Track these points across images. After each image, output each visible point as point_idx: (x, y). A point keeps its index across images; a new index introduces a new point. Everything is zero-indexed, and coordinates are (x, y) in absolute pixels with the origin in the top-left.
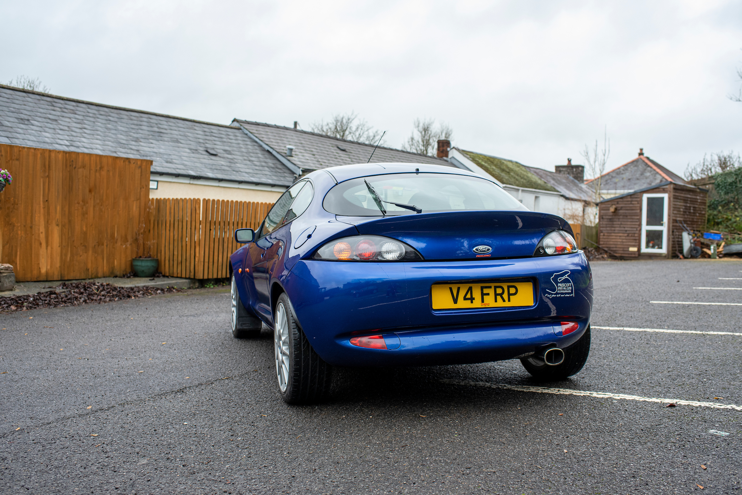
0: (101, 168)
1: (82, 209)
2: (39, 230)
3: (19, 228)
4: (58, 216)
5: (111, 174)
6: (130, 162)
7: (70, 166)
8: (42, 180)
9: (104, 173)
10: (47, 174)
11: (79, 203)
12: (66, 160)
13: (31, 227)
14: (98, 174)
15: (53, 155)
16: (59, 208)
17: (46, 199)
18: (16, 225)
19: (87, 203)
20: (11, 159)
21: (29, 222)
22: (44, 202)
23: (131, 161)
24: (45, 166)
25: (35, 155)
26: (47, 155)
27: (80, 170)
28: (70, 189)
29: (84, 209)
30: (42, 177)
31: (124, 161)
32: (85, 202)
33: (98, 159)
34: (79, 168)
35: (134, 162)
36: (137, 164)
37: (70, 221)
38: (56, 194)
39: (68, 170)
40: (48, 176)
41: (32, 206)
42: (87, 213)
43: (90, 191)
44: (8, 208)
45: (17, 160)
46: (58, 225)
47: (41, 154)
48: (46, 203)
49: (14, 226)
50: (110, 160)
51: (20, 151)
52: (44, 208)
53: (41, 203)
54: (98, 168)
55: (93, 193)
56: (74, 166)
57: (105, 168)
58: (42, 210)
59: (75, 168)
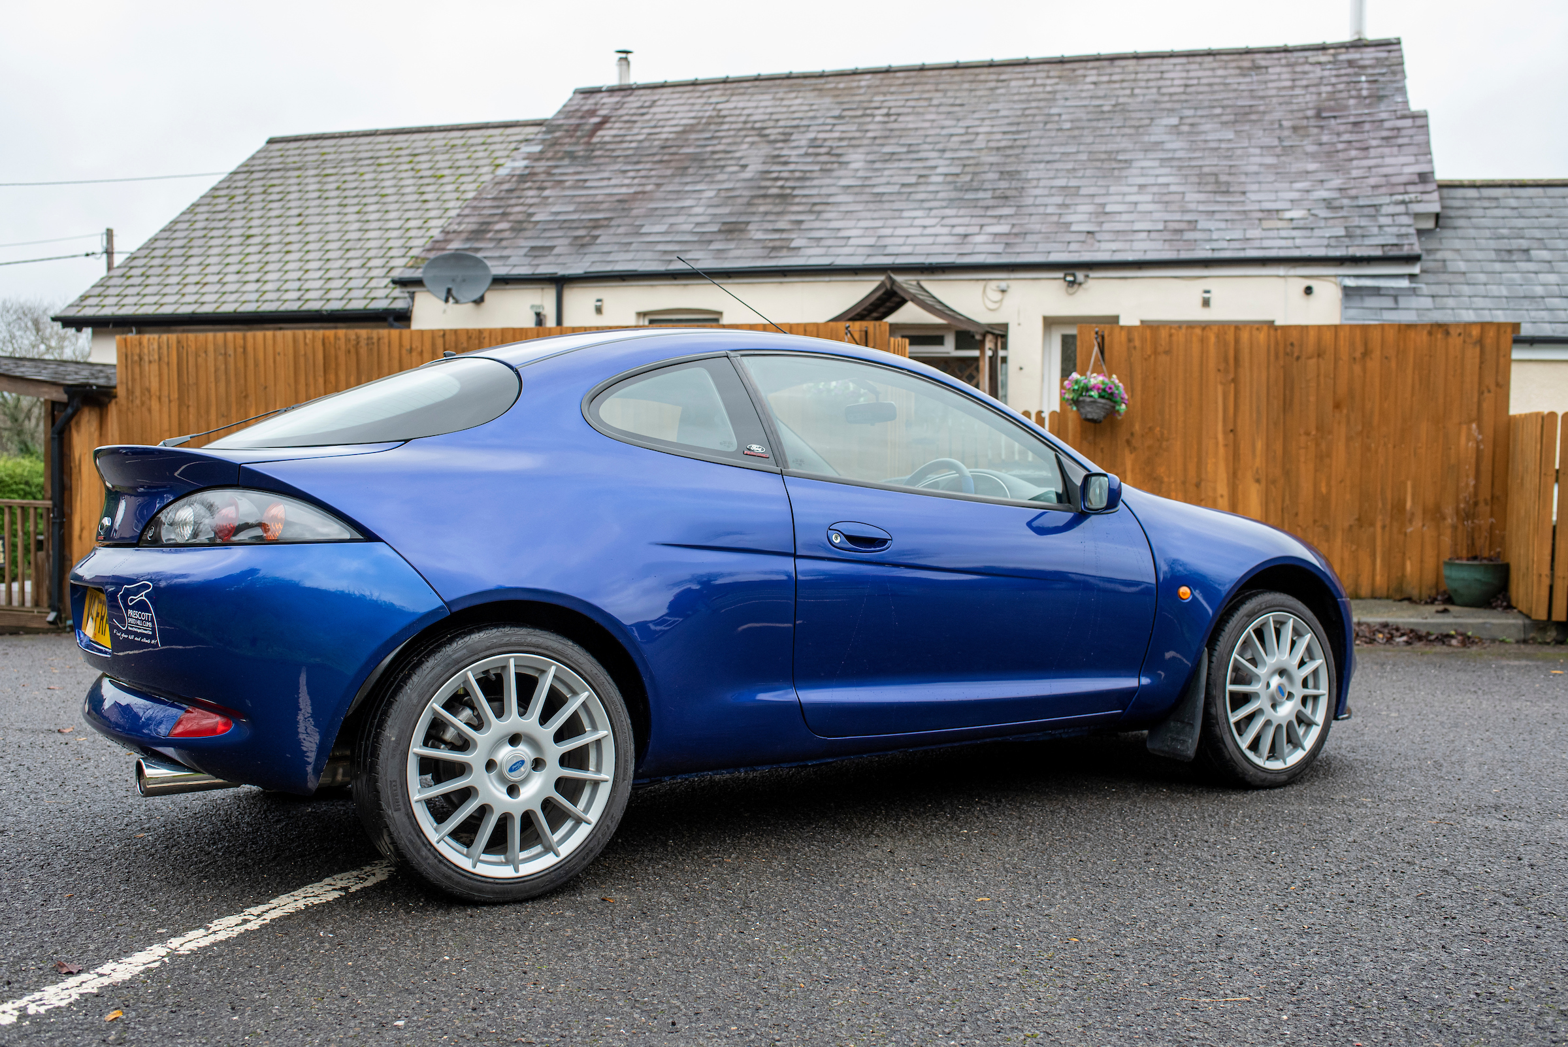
0: (1366, 353)
1: (1317, 445)
2: (1215, 490)
3: (1173, 486)
4: (1259, 462)
5: (1393, 364)
6: (1447, 333)
7: (1287, 354)
8: (1220, 388)
9: (1374, 364)
10: (1231, 376)
11: (1307, 434)
12: (1277, 343)
13: (1198, 485)
14: (1357, 369)
15: (1245, 336)
16: (1260, 445)
17: (1231, 427)
18: (1166, 479)
19: (1330, 432)
20: (1155, 352)
21: (1192, 472)
22: (1225, 433)
23: (1452, 331)
24: (1226, 360)
25: (1203, 340)
26: (1230, 337)
27: (1313, 362)
28: (1287, 405)
29: (1323, 446)
30: (1221, 383)
31: (1430, 333)
32: (1322, 429)
33: (1358, 332)
34: (1309, 358)
35: (1459, 331)
36: (1470, 335)
37: (1287, 473)
38: (1255, 415)
39: (1282, 363)
40: (1235, 380)
41: (1200, 443)
42: (1329, 455)
43: (1337, 406)
44: (1150, 448)
45: (1167, 352)
46: (1258, 481)
47: (1218, 336)
48: (1231, 435)
49: (1162, 482)
50: (1391, 335)
51: (1171, 335)
52: (1226, 446)
53: (1220, 436)
54: (1358, 355)
55: (1345, 411)
56: (1296, 354)
57: (1377, 353)
58: (1221, 450)
59: (1298, 358)
